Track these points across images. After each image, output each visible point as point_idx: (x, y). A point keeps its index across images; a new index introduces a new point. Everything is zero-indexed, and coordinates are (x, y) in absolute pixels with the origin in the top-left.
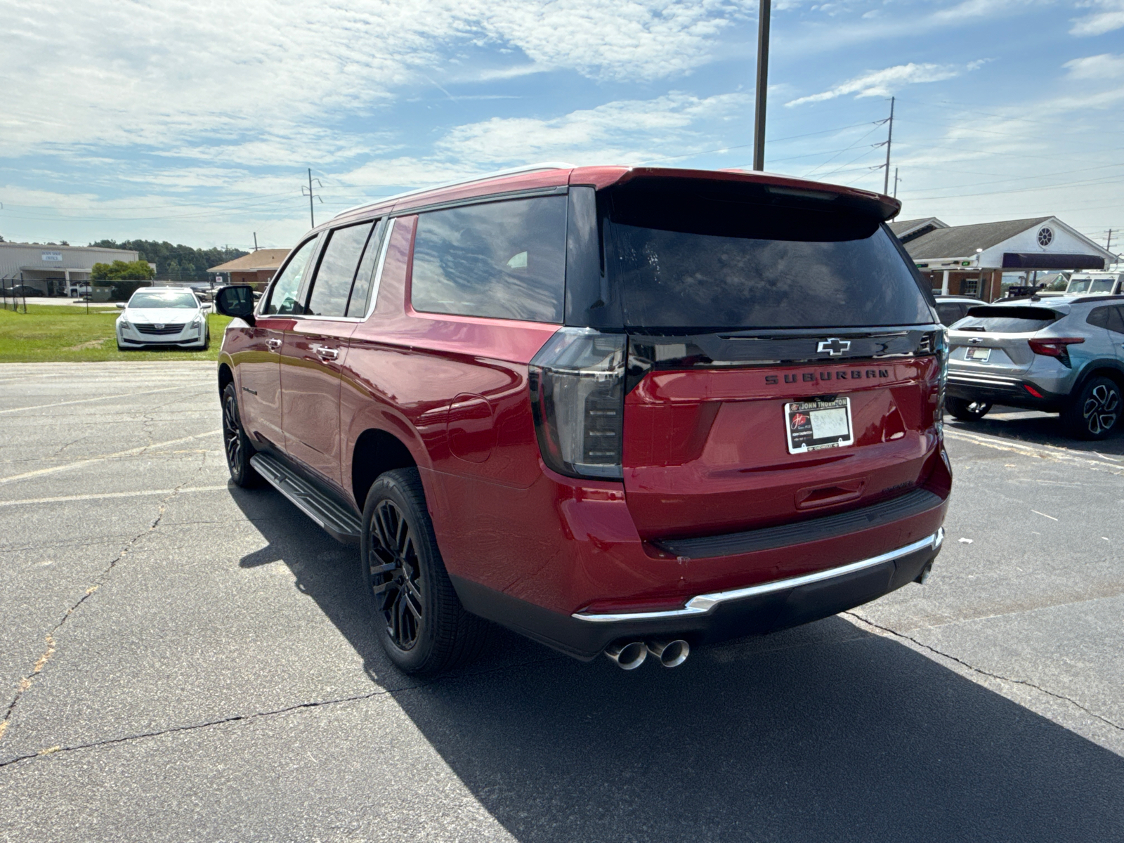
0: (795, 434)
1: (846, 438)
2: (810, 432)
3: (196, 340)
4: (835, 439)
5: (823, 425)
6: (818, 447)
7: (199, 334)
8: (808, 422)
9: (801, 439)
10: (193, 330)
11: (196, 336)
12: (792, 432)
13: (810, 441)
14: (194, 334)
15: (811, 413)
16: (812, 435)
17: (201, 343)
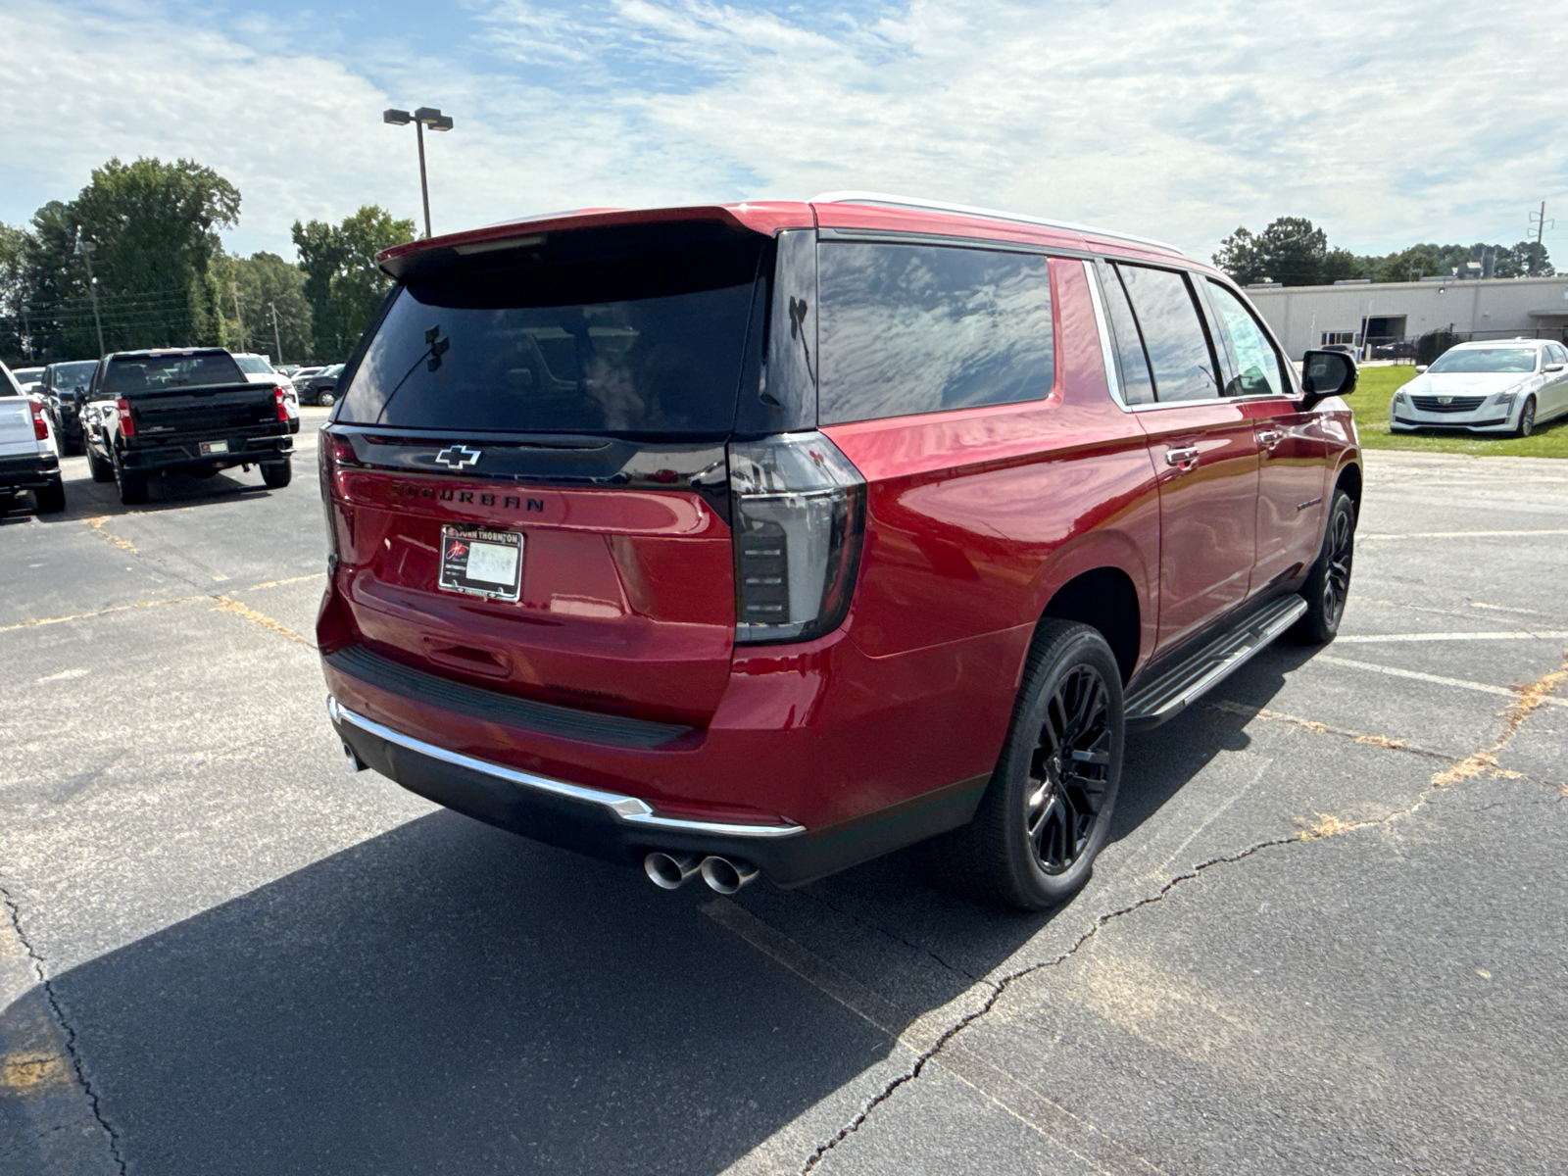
0: (448, 566)
1: (509, 589)
2: (463, 568)
3: (1502, 421)
4: (494, 587)
5: (480, 564)
6: (470, 591)
7: (1510, 412)
8: (466, 554)
9: (454, 574)
10: (1499, 406)
11: (1503, 416)
12: (447, 562)
13: (462, 578)
14: (1499, 412)
15: (473, 545)
16: (464, 572)
17: (1511, 426)
